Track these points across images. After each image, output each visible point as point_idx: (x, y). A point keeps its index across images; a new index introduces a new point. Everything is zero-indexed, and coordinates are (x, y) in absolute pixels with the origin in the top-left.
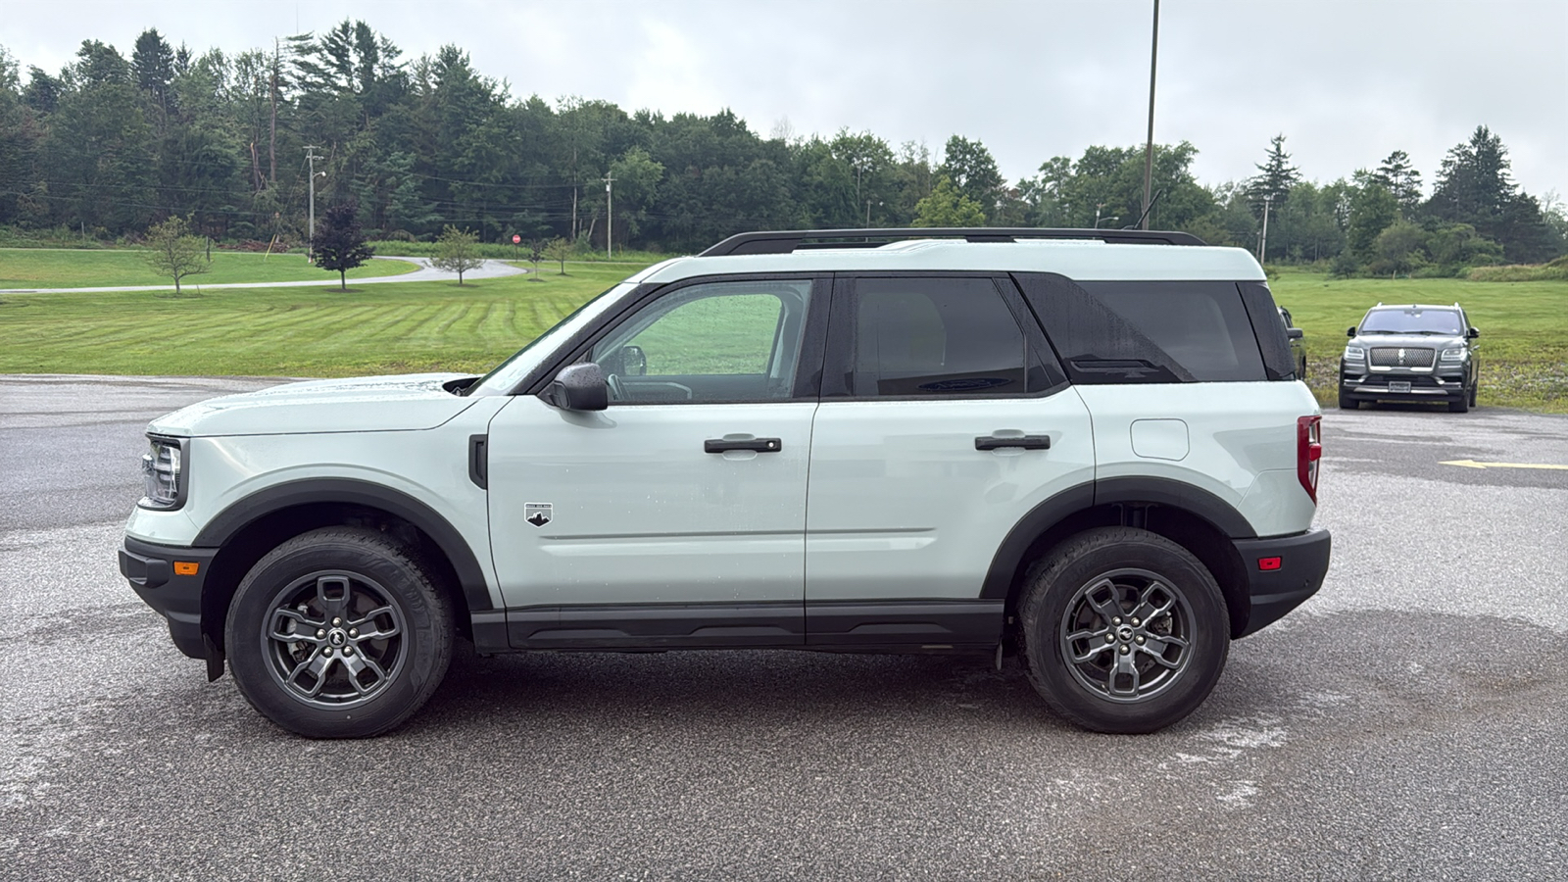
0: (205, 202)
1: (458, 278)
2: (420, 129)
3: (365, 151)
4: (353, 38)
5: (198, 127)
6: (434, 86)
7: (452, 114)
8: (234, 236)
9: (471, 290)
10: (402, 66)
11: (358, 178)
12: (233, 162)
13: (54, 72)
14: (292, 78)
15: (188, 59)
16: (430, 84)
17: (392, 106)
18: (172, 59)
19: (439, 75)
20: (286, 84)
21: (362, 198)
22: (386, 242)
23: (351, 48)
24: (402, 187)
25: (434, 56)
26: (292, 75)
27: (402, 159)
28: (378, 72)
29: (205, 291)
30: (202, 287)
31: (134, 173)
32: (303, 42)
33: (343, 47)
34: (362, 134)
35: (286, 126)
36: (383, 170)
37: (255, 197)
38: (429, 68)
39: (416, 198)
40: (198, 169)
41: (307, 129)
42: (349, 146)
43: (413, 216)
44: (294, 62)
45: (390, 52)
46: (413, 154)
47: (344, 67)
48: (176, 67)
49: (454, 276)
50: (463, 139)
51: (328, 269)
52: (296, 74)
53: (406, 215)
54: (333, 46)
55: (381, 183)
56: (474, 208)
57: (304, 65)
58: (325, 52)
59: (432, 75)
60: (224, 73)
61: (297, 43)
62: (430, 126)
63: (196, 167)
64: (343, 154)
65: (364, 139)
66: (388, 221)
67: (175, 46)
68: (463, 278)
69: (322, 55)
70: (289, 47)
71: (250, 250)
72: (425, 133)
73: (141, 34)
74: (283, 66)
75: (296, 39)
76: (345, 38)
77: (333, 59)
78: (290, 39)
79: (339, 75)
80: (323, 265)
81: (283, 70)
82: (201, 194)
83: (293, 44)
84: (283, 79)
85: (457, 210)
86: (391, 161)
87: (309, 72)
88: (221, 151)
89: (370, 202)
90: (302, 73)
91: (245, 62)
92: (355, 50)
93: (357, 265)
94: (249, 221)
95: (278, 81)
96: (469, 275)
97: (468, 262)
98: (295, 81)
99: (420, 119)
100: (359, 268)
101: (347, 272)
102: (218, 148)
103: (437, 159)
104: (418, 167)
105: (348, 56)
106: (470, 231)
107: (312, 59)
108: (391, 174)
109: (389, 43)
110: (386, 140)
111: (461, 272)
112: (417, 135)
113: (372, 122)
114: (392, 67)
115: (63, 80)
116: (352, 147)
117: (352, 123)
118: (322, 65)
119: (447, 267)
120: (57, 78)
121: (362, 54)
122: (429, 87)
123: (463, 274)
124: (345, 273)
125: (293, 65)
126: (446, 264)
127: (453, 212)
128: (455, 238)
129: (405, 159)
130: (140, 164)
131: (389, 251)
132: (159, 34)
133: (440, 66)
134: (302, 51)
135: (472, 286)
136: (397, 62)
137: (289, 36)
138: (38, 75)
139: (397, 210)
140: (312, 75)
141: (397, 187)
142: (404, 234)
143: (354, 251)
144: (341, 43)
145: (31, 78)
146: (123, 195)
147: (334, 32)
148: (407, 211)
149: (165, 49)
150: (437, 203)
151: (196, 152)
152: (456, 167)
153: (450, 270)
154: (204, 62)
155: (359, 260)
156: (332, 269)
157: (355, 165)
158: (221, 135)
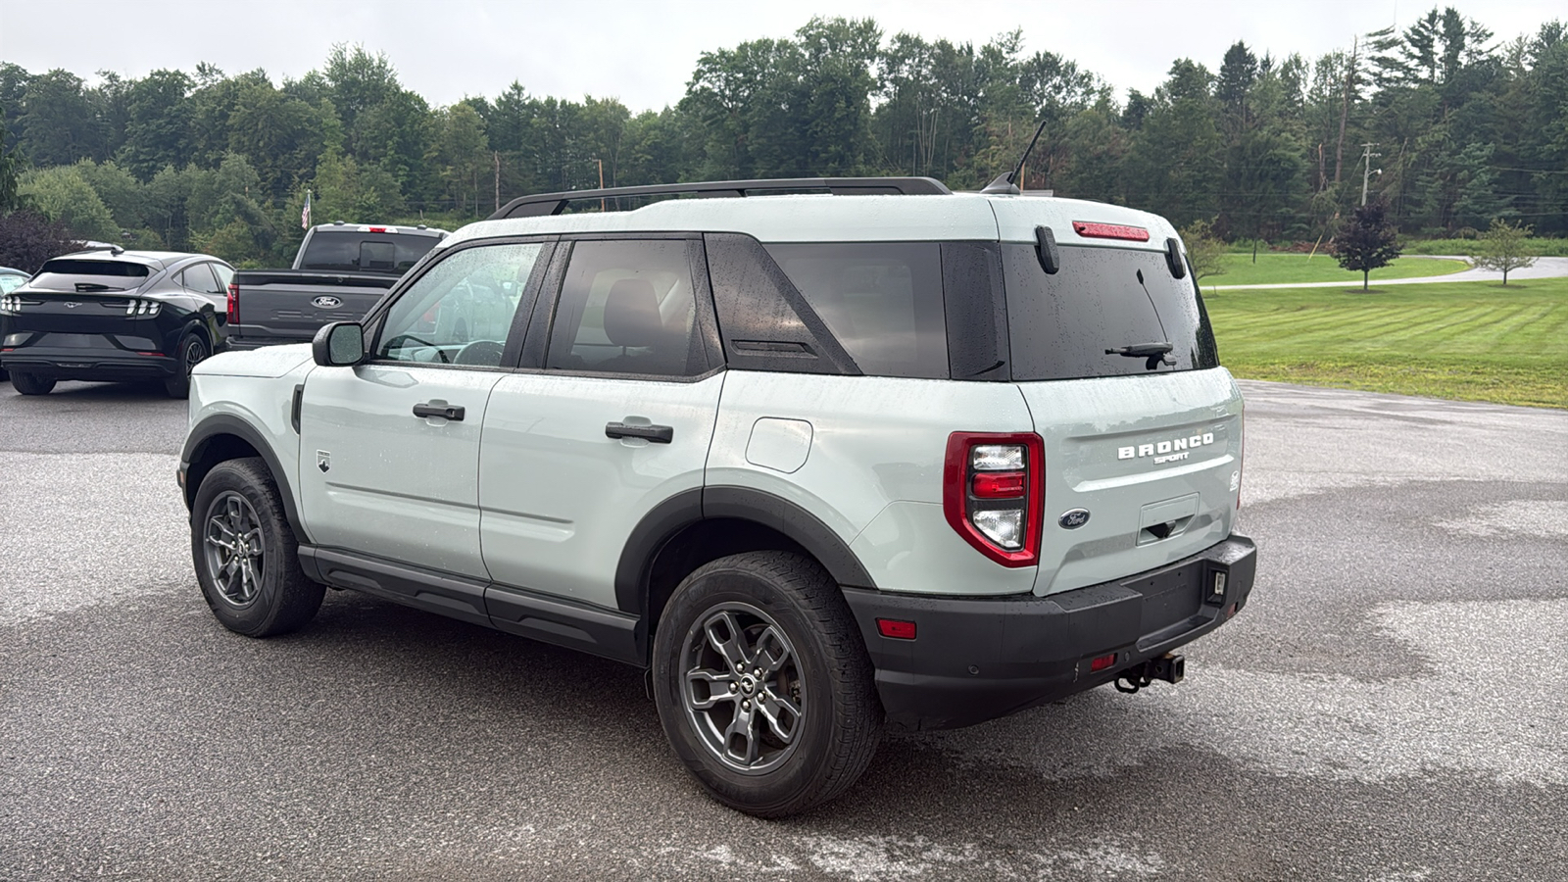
0: (1264, 206)
1: (1502, 279)
2: (1506, 117)
3: (1439, 144)
4: (1440, 27)
5: (1265, 133)
6: (1529, 68)
7: (1545, 98)
8: (1289, 238)
9: (1517, 291)
10: (1492, 50)
11: (1428, 175)
12: (1295, 165)
13: (1148, 92)
14: (1368, 75)
15: (1270, 67)
16: (1524, 66)
17: (1474, 94)
18: (1255, 69)
19: (1536, 55)
20: (1360, 81)
21: (1427, 195)
22: (1447, 241)
23: (1436, 37)
24: (1475, 181)
25: (1533, 34)
26: (1369, 72)
27: (1478, 150)
28: (1463, 59)
29: (1223, 292)
30: (1219, 288)
31: (1200, 181)
32: (1382, 37)
33: (1428, 37)
34: (1437, 127)
35: (1357, 125)
36: (1455, 165)
37: (1314, 199)
38: (1525, 49)
39: (1490, 192)
40: (1260, 174)
41: (1378, 127)
42: (1420, 141)
43: (1483, 212)
44: (1372, 58)
45: (1479, 36)
46: (1491, 144)
47: (1426, 59)
48: (1258, 75)
49: (1497, 276)
50: (1555, 123)
51: (1351, 269)
52: (1372, 71)
53: (1475, 211)
54: (1417, 37)
55: (1454, 176)
56: (1559, 200)
57: (1383, 62)
58: (1408, 45)
59: (1527, 55)
60: (1302, 76)
61: (1377, 38)
62: (1517, 112)
63: (1258, 172)
64: (1412, 150)
65: (1438, 132)
66: (1454, 219)
67: (1260, 56)
68: (1508, 278)
69: (1404, 48)
70: (1367, 44)
71: (1302, 252)
72: (1511, 120)
73: (1230, 48)
74: (1359, 64)
75: (1376, 34)
76: (1430, 28)
77: (1416, 51)
78: (1370, 35)
79: (1420, 68)
80: (1347, 265)
81: (1359, 68)
82: (1261, 197)
83: (1372, 39)
84: (1359, 77)
85: (1538, 203)
86: (1465, 154)
87: (1385, 68)
88: (1285, 155)
89: (1437, 199)
90: (1377, 70)
91: (1326, 64)
92: (1441, 38)
93: (1383, 265)
94: (1304, 223)
95: (1353, 79)
96: (1516, 275)
97: (1515, 259)
98: (1371, 78)
99: (1505, 106)
100: (1385, 268)
101: (1371, 272)
102: (1283, 152)
103: (1521, 148)
104: (1497, 158)
105: (1432, 46)
106: (1522, 226)
107: (1393, 53)
108: (1465, 167)
109: (1478, 27)
110: (1462, 133)
111: (1506, 272)
112: (1502, 124)
113: (1450, 114)
114: (1480, 53)
115: (1156, 98)
116: (1424, 142)
117: (1427, 116)
118: (1401, 59)
119: (1490, 266)
120: (1151, 97)
121: (1448, 43)
122: (1522, 70)
123: (1508, 273)
124: (1369, 273)
125: (1371, 61)
126: (1489, 263)
127: (1535, 205)
128: (1503, 234)
129: (1482, 150)
130: (1207, 172)
131: (1449, 250)
132: (1245, 46)
133: (1540, 45)
134: (1381, 46)
135: (1519, 287)
136: (1485, 46)
137: (1369, 32)
138: (1135, 96)
139: (1465, 206)
140: (1389, 70)
141: (1469, 181)
142: (1470, 231)
143: (1380, 250)
144: (1426, 33)
145: (1128, 99)
146: (1188, 202)
147: (1419, 23)
148: (1477, 207)
149: (1251, 59)
150: (1516, 196)
151: (1260, 157)
152: (1541, 156)
153: (1494, 270)
154: (1287, 68)
155: (1385, 260)
156: (1355, 269)
157: (1425, 161)
158: (1287, 138)
